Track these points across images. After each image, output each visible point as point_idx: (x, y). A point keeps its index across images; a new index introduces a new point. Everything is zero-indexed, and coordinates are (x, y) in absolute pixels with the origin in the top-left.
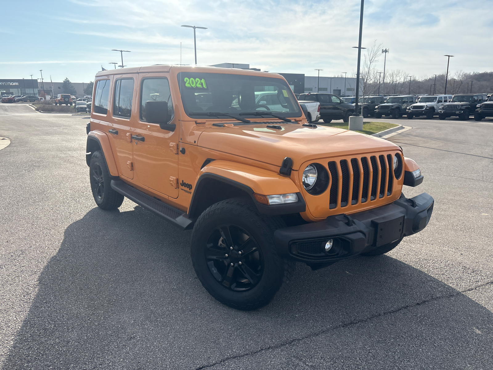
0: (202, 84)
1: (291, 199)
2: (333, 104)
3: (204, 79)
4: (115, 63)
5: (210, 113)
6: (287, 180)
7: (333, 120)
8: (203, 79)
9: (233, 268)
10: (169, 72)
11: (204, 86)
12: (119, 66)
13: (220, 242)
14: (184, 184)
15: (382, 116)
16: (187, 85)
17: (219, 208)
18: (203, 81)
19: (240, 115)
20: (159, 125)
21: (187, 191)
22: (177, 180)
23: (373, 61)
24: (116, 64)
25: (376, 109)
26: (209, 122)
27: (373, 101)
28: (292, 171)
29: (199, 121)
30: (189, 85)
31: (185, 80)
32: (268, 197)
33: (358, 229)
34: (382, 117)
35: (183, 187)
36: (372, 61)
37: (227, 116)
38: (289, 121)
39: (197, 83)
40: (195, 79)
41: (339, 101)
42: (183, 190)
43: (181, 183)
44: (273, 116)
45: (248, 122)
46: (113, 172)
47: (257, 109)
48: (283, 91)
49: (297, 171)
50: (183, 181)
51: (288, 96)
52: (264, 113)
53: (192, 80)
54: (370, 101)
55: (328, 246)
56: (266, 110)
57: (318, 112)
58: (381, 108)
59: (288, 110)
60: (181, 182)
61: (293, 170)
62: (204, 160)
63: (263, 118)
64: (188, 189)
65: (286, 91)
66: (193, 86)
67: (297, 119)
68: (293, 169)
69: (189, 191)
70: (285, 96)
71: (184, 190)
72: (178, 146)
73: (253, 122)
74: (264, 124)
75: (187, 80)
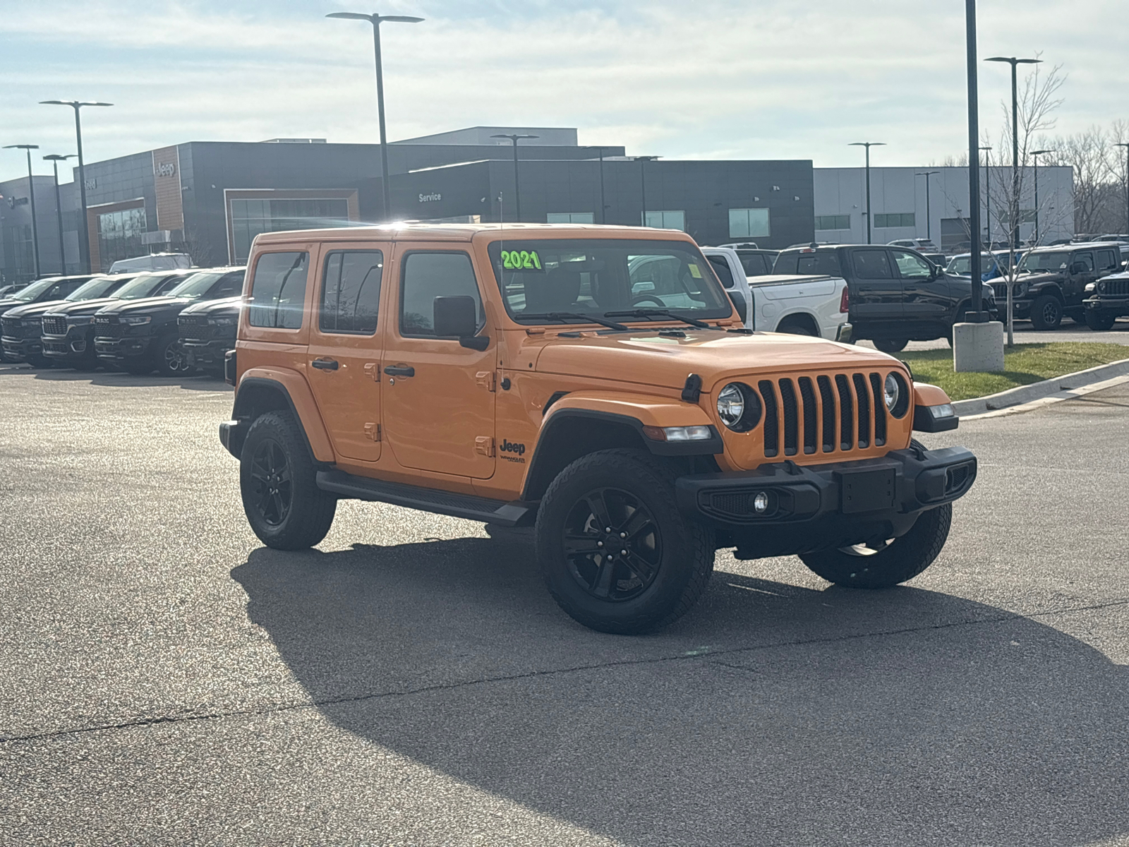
0: (532, 262)
1: (701, 434)
2: (903, 281)
3: (535, 251)
4: (28, 147)
5: (551, 314)
6: (693, 408)
7: (910, 343)
8: (533, 253)
9: (611, 566)
10: (471, 242)
11: (537, 265)
12: (45, 158)
13: (588, 526)
14: (507, 446)
15: (1117, 320)
16: (507, 265)
17: (585, 464)
18: (533, 255)
19: (606, 316)
20: (458, 342)
21: (514, 459)
22: (494, 441)
23: (1035, 126)
24: (31, 150)
25: (1088, 295)
26: (554, 330)
27: (1080, 264)
28: (701, 395)
29: (533, 329)
30: (510, 265)
31: (503, 256)
32: (665, 430)
33: (807, 479)
34: (1115, 326)
35: (506, 453)
36: (1031, 125)
37: (583, 318)
38: (705, 326)
39: (523, 260)
40: (519, 253)
41: (928, 271)
42: (505, 457)
43: (501, 446)
44: (670, 316)
45: (623, 329)
46: (321, 452)
47: (635, 306)
48: (691, 266)
49: (708, 393)
50: (505, 440)
51: (700, 277)
52: (652, 311)
53: (514, 255)
54: (1064, 266)
55: (760, 504)
56: (657, 306)
57: (842, 311)
58: (1106, 291)
59: (703, 305)
60: (500, 442)
61: (703, 393)
62: (551, 395)
63: (651, 321)
64: (516, 455)
65: (695, 266)
66: (517, 266)
67: (722, 321)
68: (702, 390)
69: (519, 457)
70: (694, 276)
71: (508, 458)
72: (495, 375)
73: (631, 329)
74: (653, 332)
75: (505, 256)
